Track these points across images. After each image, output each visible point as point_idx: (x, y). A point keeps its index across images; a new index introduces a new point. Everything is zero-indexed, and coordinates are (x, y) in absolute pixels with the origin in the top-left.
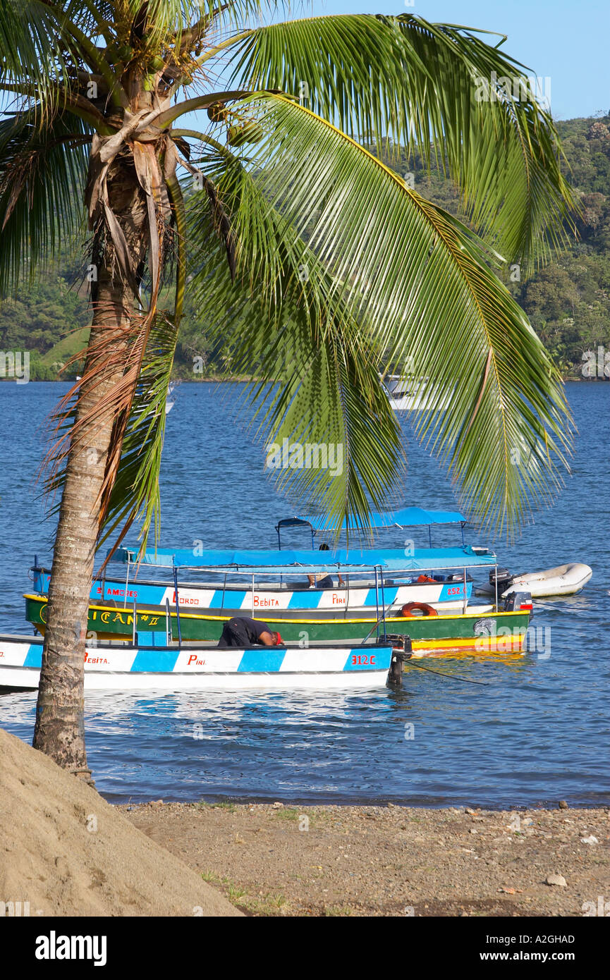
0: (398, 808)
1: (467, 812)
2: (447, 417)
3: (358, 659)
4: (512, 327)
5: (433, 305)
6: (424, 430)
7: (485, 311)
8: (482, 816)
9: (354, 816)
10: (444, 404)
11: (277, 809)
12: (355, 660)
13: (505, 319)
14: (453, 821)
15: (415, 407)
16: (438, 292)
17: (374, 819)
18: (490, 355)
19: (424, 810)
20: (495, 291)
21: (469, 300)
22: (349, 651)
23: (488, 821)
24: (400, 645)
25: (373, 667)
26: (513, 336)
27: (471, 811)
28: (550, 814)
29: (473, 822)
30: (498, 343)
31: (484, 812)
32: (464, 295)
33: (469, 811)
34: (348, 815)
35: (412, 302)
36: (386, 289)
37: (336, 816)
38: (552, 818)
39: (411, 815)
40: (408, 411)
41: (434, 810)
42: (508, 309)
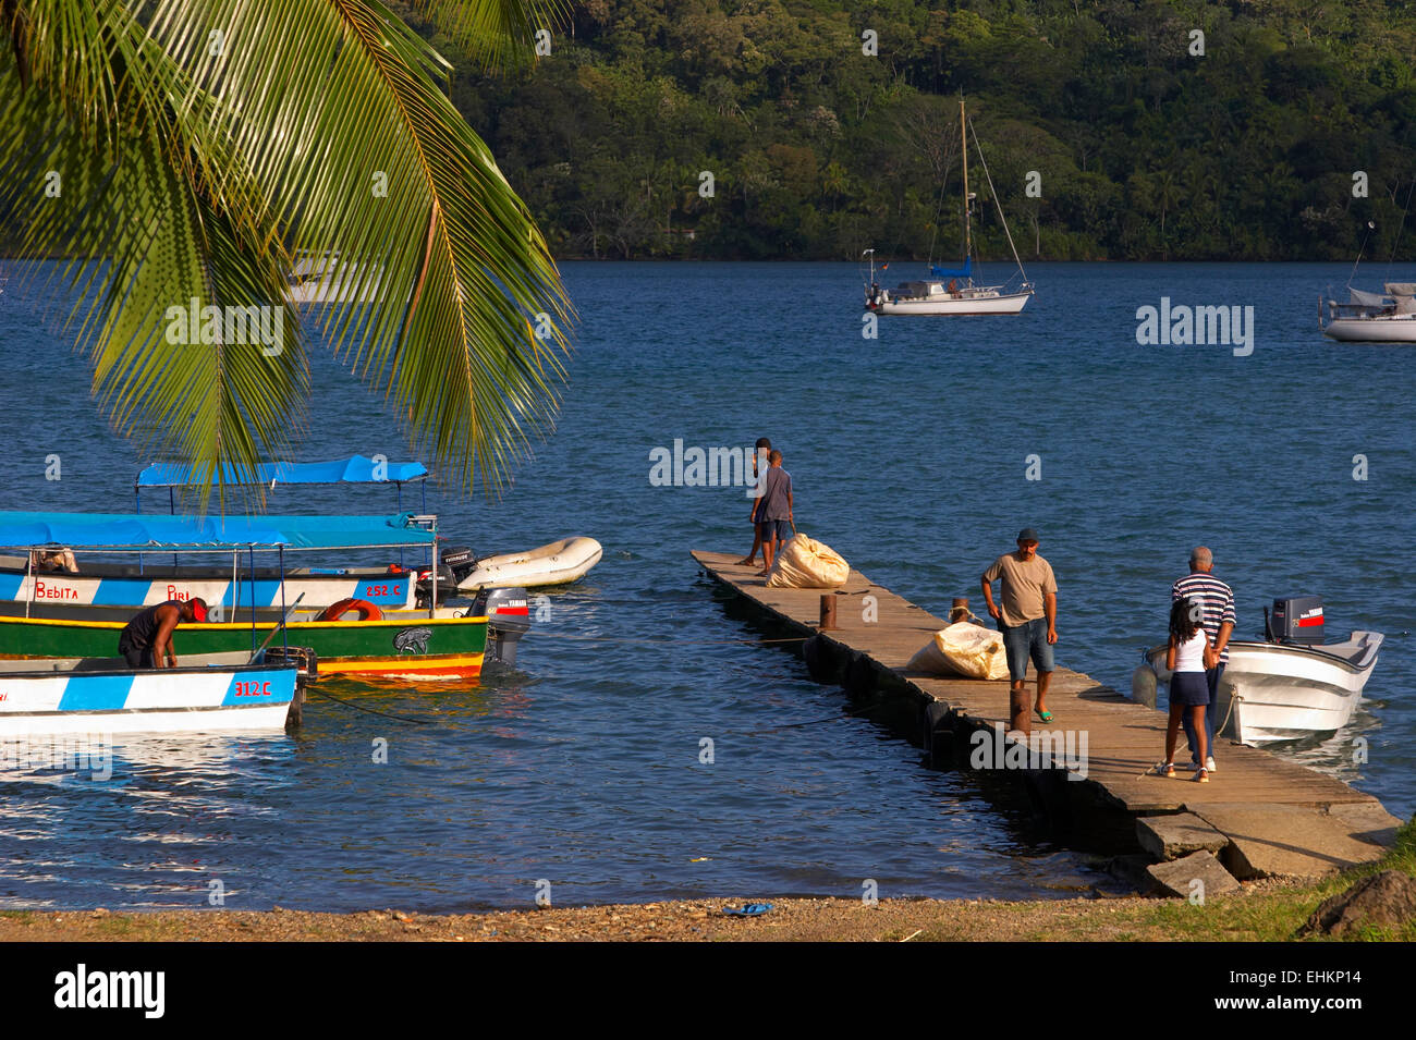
0: (289, 913)
1: (395, 918)
2: (375, 312)
3: (244, 688)
4: (468, 167)
5: (344, 132)
6: (338, 334)
7: (425, 143)
8: (418, 922)
9: (220, 927)
10: (369, 294)
11: (99, 918)
12: (240, 689)
13: (456, 154)
14: (374, 932)
15: (320, 299)
16: (351, 113)
17: (251, 931)
18: (435, 211)
19: (330, 916)
20: (440, 111)
21: (400, 125)
22: (230, 676)
23: (429, 930)
24: (302, 664)
25: (268, 699)
26: (470, 179)
27: (403, 916)
28: (523, 918)
29: (406, 932)
30: (446, 190)
31: (423, 918)
32: (392, 117)
33: (399, 915)
34: (211, 926)
35: (310, 129)
36: (268, 108)
37: (191, 927)
38: (526, 924)
39: (309, 924)
40: (309, 303)
41: (345, 916)
42: (460, 139)
